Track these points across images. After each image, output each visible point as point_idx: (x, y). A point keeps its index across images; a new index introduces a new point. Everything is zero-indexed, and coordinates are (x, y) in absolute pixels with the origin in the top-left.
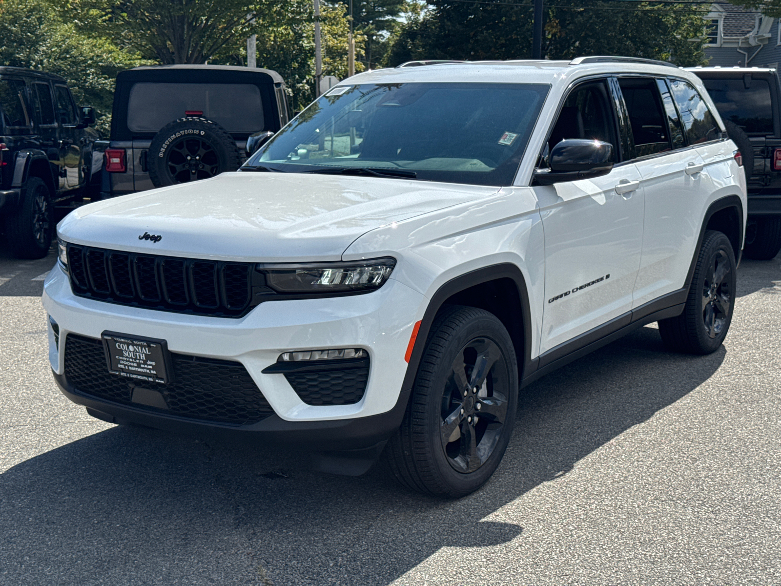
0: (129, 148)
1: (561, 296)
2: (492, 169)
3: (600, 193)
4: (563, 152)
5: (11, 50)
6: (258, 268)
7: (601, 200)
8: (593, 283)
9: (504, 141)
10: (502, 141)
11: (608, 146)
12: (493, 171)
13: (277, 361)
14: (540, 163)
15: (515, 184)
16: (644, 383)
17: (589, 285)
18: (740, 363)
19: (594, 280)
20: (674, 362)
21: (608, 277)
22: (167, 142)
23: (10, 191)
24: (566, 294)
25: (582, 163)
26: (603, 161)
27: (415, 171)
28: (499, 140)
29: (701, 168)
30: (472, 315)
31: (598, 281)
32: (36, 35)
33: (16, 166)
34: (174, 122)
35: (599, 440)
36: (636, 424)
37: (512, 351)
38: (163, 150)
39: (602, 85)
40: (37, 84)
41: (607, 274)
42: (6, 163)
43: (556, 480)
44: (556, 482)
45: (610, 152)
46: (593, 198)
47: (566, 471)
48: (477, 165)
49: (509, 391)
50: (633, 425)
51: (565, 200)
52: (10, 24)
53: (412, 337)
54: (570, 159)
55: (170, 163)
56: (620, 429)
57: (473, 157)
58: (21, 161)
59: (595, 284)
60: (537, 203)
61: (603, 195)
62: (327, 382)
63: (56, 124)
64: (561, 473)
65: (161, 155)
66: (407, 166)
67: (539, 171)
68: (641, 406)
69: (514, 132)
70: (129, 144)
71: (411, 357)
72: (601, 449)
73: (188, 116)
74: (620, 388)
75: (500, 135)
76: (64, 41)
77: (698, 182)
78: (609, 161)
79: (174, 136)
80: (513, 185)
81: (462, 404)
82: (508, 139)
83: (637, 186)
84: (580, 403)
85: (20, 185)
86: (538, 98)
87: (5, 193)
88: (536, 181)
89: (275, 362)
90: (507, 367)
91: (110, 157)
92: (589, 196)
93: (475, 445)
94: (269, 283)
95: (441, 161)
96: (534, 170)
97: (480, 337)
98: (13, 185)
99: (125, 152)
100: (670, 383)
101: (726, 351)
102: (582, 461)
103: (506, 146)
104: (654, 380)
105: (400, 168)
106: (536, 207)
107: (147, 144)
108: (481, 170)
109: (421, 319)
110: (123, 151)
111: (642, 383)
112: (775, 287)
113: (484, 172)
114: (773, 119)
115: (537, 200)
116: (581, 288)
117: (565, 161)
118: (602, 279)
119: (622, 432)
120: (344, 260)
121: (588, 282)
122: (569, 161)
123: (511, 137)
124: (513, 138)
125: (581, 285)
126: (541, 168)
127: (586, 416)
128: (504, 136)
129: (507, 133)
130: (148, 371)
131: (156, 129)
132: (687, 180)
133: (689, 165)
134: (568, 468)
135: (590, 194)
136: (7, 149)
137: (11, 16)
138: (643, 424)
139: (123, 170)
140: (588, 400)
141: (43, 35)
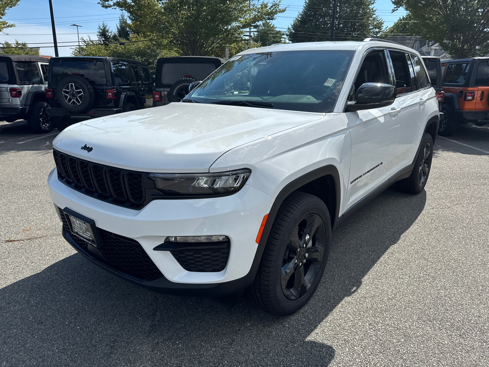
0: (162, 91)
1: (357, 179)
2: (320, 101)
3: (382, 116)
4: (362, 91)
5: (148, 59)
6: (148, 176)
7: (382, 120)
8: (374, 168)
9: (328, 84)
10: (326, 84)
11: (392, 87)
12: (320, 103)
13: (164, 242)
14: (349, 98)
15: (334, 111)
16: (390, 213)
17: (372, 169)
18: (435, 200)
19: (375, 166)
20: (402, 198)
21: (381, 163)
22: (176, 89)
23: (118, 109)
24: (360, 177)
25: (374, 98)
26: (389, 97)
27: (273, 103)
28: (325, 83)
29: (425, 101)
30: (305, 202)
31: (377, 167)
32: (156, 54)
33: (121, 99)
34: (179, 80)
35: (373, 258)
36: (392, 244)
37: (329, 218)
38: (175, 92)
39: (381, 54)
40: (131, 66)
41: (381, 162)
42: (116, 98)
43: (352, 296)
44: (353, 297)
45: (393, 91)
46: (378, 118)
47: (358, 287)
48: (310, 99)
49: (326, 242)
50: (391, 246)
51: (364, 121)
52: (147, 50)
53: (262, 226)
54: (367, 95)
55: (178, 97)
56: (384, 249)
57: (308, 94)
58: (123, 96)
59: (375, 169)
60: (348, 123)
61: (383, 117)
62: (200, 257)
63: (140, 82)
64: (355, 288)
65: (174, 94)
66: (268, 100)
67: (349, 103)
68: (392, 230)
69: (334, 78)
70: (162, 89)
71: (261, 240)
72: (376, 266)
73: (185, 77)
74: (378, 216)
75: (325, 81)
76: (165, 55)
77: (424, 108)
78: (392, 97)
79: (179, 86)
80: (333, 112)
81: (295, 257)
82: (330, 83)
83: (399, 111)
84: (359, 226)
85: (122, 106)
86: (348, 58)
87: (115, 109)
88: (347, 109)
89: (163, 242)
90: (325, 228)
91: (155, 95)
92: (376, 118)
93: (304, 276)
94: (158, 187)
95: (289, 97)
96: (346, 102)
97: (309, 214)
98: (119, 106)
99: (161, 93)
100: (404, 214)
101: (426, 192)
102: (366, 277)
103: (329, 87)
104: (395, 211)
105: (264, 101)
106: (347, 126)
107: (169, 90)
108: (313, 102)
109: (269, 213)
110: (160, 92)
111: (389, 213)
112: (435, 154)
113: (315, 104)
114: (436, 79)
115: (348, 122)
116: (368, 172)
117: (364, 96)
118: (379, 165)
119: (385, 251)
120: (210, 172)
121: (372, 168)
122: (366, 97)
123: (332, 81)
124: (333, 82)
125: (368, 171)
126: (350, 101)
127: (363, 237)
128: (327, 81)
129: (329, 79)
130: (88, 237)
131: (172, 83)
132: (420, 107)
133: (420, 100)
134: (358, 284)
135: (377, 116)
136: (116, 92)
137: (148, 47)
138: (396, 245)
139: (160, 100)
140: (362, 225)
141: (158, 53)
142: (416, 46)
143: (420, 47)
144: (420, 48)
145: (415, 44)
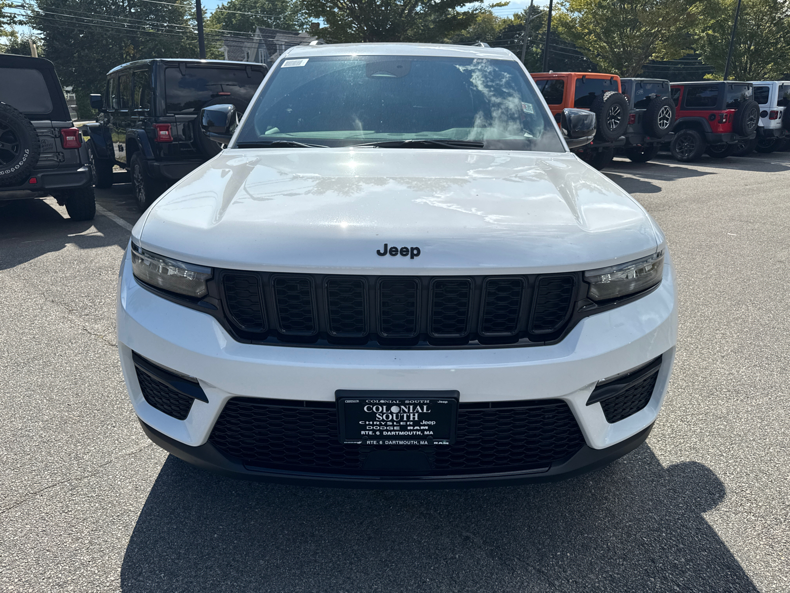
9: (526, 110)
13: (596, 386)
15: (566, 150)
123: (529, 106)
130: (419, 433)
142: (261, 52)
143: (269, 55)
144: (270, 57)
145: (260, 50)
